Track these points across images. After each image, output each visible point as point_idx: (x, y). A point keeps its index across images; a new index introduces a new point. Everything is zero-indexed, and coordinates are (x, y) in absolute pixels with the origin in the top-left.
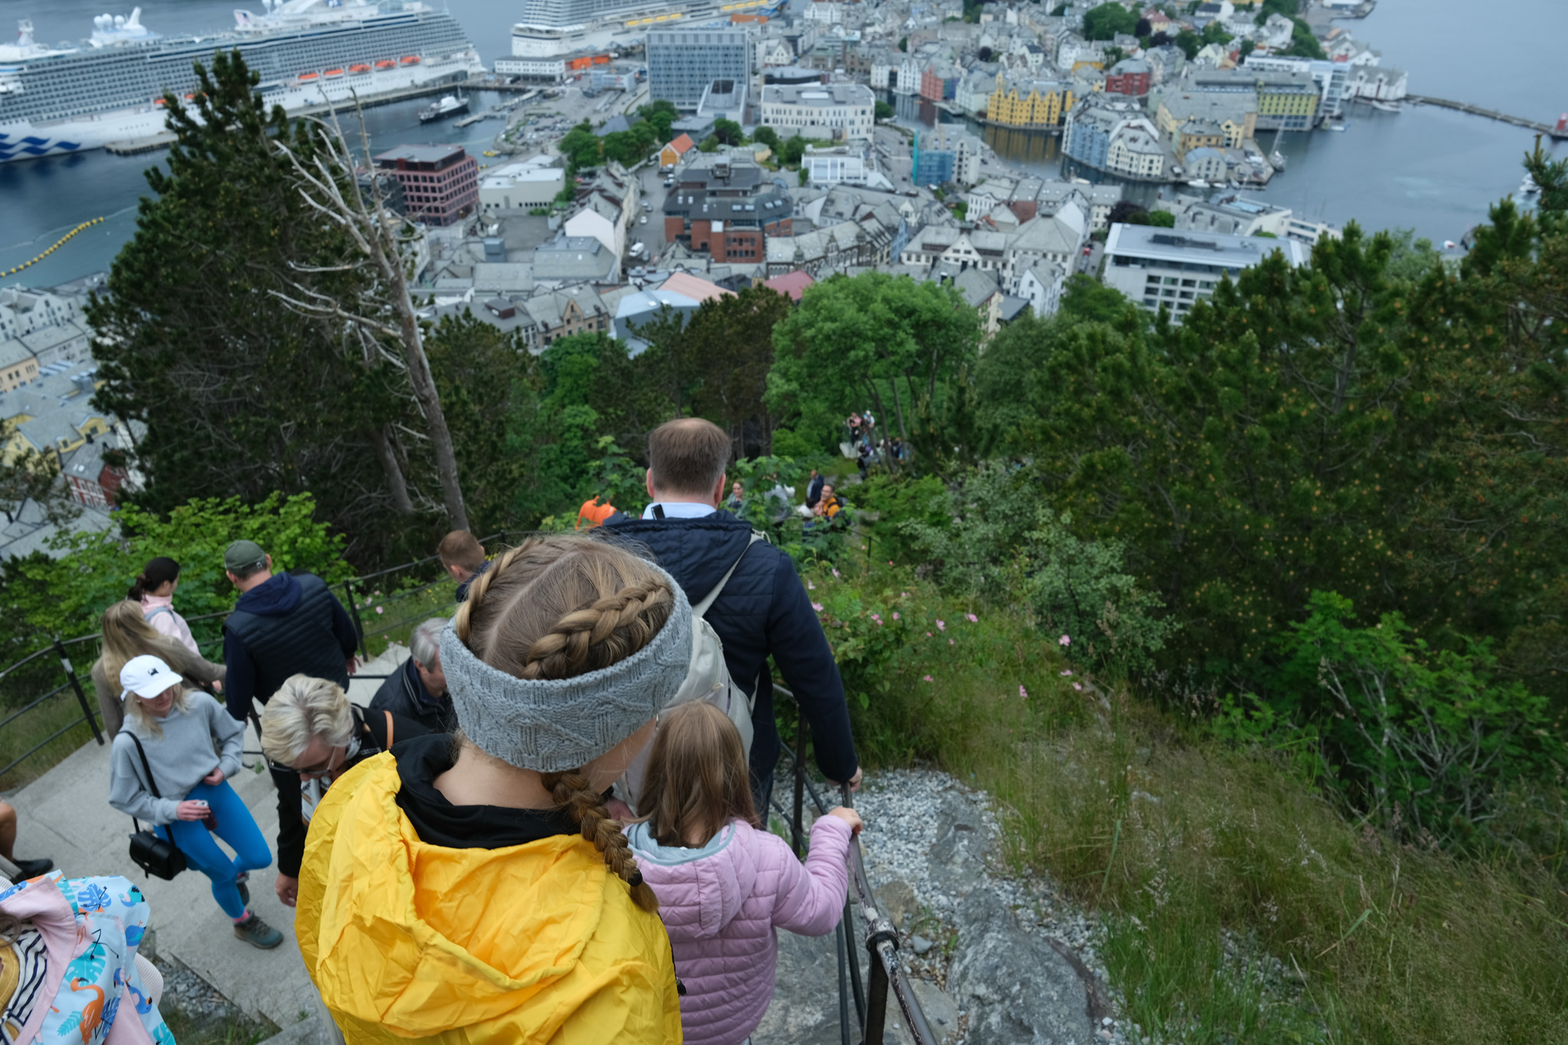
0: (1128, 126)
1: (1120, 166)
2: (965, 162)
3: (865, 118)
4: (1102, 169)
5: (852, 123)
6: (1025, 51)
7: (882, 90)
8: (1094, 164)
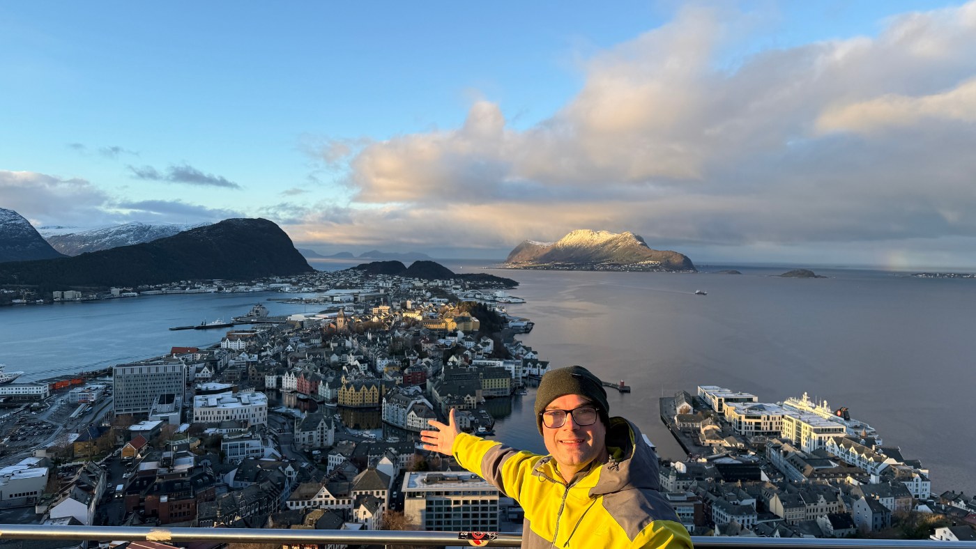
0: (416, 403)
1: (414, 426)
2: (325, 434)
3: (262, 412)
4: (405, 428)
5: (254, 416)
6: (357, 363)
7: (272, 390)
8: (400, 425)
